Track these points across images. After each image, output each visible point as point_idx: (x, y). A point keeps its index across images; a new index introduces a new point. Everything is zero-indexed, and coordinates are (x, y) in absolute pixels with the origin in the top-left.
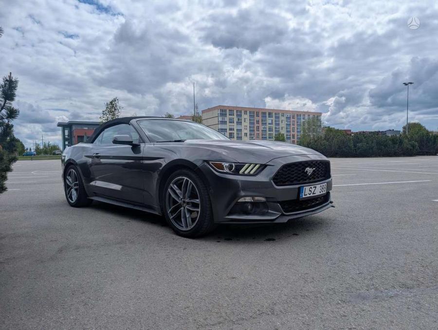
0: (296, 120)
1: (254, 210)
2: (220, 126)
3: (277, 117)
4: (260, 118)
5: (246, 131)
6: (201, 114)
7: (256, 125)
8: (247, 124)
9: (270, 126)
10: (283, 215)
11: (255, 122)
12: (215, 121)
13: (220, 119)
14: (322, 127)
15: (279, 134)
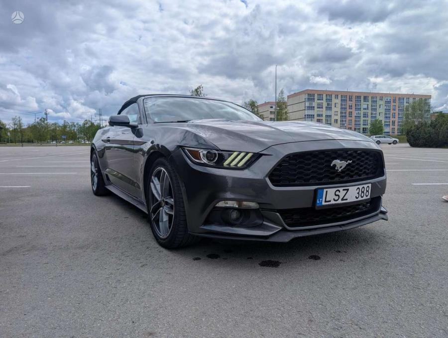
0: (397, 104)
1: (241, 220)
2: (307, 112)
3: (374, 102)
4: (353, 103)
5: (336, 118)
6: (286, 100)
7: (348, 110)
8: (338, 109)
9: (365, 111)
10: (284, 230)
11: (348, 107)
12: (302, 106)
13: (307, 104)
14: (431, 112)
15: (376, 121)
